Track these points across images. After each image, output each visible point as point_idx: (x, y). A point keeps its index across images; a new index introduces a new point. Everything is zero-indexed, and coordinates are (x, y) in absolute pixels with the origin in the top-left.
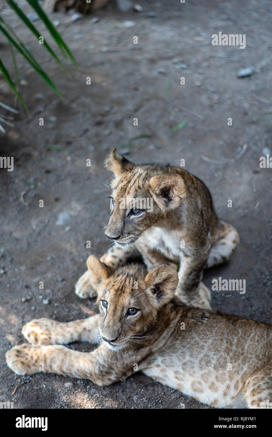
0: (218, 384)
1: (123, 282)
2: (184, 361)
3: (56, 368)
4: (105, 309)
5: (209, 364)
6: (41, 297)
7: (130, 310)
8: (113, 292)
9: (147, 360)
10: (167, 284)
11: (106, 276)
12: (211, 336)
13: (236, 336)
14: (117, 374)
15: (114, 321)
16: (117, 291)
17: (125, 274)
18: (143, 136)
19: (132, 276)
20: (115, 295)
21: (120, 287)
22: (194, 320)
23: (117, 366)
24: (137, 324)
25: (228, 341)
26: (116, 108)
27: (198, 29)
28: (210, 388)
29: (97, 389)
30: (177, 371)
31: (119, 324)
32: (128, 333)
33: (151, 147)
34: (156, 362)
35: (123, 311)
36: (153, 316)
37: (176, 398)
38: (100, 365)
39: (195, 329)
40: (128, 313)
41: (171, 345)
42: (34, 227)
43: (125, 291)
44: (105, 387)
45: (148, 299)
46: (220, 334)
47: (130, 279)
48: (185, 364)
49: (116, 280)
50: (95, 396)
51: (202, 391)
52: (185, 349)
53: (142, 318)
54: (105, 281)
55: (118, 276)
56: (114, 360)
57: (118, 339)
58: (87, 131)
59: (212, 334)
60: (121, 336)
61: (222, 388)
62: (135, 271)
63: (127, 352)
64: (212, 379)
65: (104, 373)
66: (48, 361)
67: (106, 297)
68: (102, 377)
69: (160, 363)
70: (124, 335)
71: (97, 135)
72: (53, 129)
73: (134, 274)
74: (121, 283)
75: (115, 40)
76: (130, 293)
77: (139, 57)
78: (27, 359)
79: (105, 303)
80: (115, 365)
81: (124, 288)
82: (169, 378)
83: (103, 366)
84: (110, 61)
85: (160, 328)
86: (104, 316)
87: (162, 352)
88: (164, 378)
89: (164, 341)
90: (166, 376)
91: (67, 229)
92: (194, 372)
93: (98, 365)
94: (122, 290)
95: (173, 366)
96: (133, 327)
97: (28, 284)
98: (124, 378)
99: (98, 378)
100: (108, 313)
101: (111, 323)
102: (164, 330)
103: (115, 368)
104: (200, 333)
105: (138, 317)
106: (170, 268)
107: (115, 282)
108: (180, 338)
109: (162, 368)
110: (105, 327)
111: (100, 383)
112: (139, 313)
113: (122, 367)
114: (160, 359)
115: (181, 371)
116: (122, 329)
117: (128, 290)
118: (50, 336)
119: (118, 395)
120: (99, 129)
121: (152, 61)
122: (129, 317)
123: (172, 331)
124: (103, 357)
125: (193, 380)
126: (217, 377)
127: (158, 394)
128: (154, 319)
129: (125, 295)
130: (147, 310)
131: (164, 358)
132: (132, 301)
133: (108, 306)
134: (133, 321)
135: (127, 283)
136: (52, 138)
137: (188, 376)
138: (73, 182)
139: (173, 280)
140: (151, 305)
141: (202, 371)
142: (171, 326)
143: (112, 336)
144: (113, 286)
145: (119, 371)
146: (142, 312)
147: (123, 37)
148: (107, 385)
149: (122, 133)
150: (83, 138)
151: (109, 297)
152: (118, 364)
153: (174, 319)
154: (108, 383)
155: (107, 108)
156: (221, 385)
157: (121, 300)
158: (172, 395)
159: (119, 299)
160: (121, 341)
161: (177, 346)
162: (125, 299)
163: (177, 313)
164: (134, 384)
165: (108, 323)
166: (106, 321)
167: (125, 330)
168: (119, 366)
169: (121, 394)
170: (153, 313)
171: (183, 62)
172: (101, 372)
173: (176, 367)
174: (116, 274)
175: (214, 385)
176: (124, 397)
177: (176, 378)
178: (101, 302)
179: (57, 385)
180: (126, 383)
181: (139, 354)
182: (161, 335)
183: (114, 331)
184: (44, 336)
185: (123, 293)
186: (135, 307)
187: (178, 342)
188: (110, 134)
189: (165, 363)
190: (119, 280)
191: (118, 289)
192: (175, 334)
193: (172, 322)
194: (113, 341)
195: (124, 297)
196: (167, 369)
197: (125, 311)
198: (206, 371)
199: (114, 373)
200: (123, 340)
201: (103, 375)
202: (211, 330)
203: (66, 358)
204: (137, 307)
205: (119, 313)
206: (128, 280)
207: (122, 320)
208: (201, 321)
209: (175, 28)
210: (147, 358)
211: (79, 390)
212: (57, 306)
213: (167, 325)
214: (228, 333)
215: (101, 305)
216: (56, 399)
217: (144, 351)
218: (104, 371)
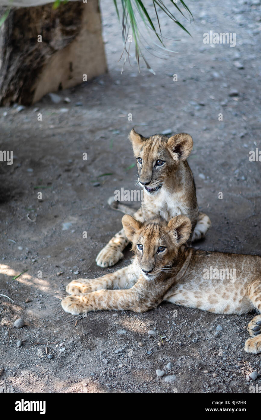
0: (228, 293)
1: (152, 229)
2: (200, 283)
3: (104, 305)
4: (141, 251)
5: (219, 282)
6: (71, 271)
7: (160, 248)
8: (145, 237)
9: (172, 289)
10: (183, 229)
11: (139, 227)
12: (216, 264)
13: (234, 262)
14: (151, 301)
15: (149, 257)
16: (148, 235)
17: (152, 224)
18: (106, 174)
19: (157, 224)
20: (148, 238)
21: (151, 233)
22: (202, 255)
23: (151, 295)
24: (165, 258)
25: (229, 266)
26: (76, 161)
27: (119, 110)
28: (223, 297)
29: (138, 314)
30: (196, 292)
31: (153, 259)
32: (160, 265)
33: (115, 180)
34: (179, 289)
35: (154, 249)
36: (175, 253)
37: (197, 313)
38: (139, 294)
39: (204, 261)
40: (159, 251)
41: (189, 273)
42: (46, 233)
43: (155, 235)
44: (143, 312)
45: (171, 240)
46: (222, 262)
47: (157, 227)
48: (201, 285)
49: (146, 229)
50: (138, 318)
51: (216, 302)
52: (199, 275)
53: (168, 254)
54: (137, 231)
55: (147, 225)
56: (149, 290)
57: (154, 270)
58: (60, 175)
59: (217, 263)
60: (155, 267)
61: (232, 295)
62: (159, 221)
63: (158, 283)
64: (223, 290)
65: (142, 301)
66: (97, 301)
67: (141, 241)
68: (141, 304)
69: (182, 289)
70: (157, 267)
71: (69, 177)
72: (33, 176)
73: (159, 223)
74: (151, 230)
75: (57, 121)
76: (158, 236)
77: (80, 130)
78: (80, 302)
79: (141, 246)
80: (149, 294)
81: (153, 233)
82: (190, 298)
83: (142, 295)
84: (59, 134)
85: (180, 262)
86: (141, 256)
87: (183, 281)
88: (186, 300)
89: (184, 272)
90: (188, 298)
91: (73, 231)
92: (209, 289)
93: (138, 295)
94: (152, 234)
95: (193, 289)
96: (163, 261)
97: (57, 265)
98: (156, 305)
99: (138, 306)
100: (144, 252)
101: (147, 259)
102: (183, 264)
103: (150, 296)
104: (208, 263)
105: (166, 252)
106: (185, 217)
107: (146, 230)
108: (195, 268)
109: (184, 292)
110: (143, 262)
111: (139, 310)
112: (166, 249)
113: (156, 295)
114: (181, 287)
115: (200, 291)
116: (155, 263)
117: (157, 234)
118: (91, 287)
119: (154, 316)
120: (70, 174)
121: (92, 132)
122: (159, 253)
123: (188, 264)
124: (141, 288)
125: (209, 295)
126: (226, 289)
127: (183, 313)
128: (176, 256)
129: (155, 238)
130: (171, 247)
131: (184, 285)
132: (161, 241)
133: (144, 248)
134: (162, 256)
135: (155, 229)
136: (35, 182)
137: (204, 293)
138: (64, 205)
139: (188, 226)
140: (173, 244)
141: (215, 287)
142: (187, 260)
143: (149, 268)
144: (145, 232)
145: (153, 298)
146: (168, 249)
147: (62, 119)
148: (144, 310)
149: (88, 175)
150: (59, 179)
151: (143, 240)
152: (152, 293)
153: (188, 256)
154: (145, 309)
155: (70, 161)
156: (231, 293)
157: (152, 242)
158: (193, 312)
159: (151, 241)
160: (156, 271)
161: (194, 274)
162: (155, 240)
163: (189, 252)
164: (163, 309)
165: (145, 259)
166: (143, 258)
167: (158, 263)
168: (153, 294)
169: (156, 315)
170: (175, 250)
171: (116, 130)
172: (141, 299)
173: (195, 289)
174: (145, 225)
175: (226, 295)
176: (159, 317)
177: (196, 297)
178: (137, 246)
179: (106, 316)
180: (157, 309)
181: (167, 284)
182: (181, 267)
183: (150, 264)
184: (86, 288)
185: (153, 236)
186: (163, 245)
187: (194, 271)
188: (79, 175)
189: (186, 288)
190: (148, 228)
191: (149, 234)
192: (190, 266)
193: (187, 258)
194: (150, 272)
195: (154, 239)
196: (189, 292)
197: (156, 249)
198: (218, 286)
199: (149, 300)
200: (157, 270)
201: (142, 303)
202: (215, 260)
203: (111, 295)
204: (164, 246)
205: (152, 251)
206: (155, 227)
207: (155, 256)
208: (206, 256)
209: (100, 111)
210: (172, 287)
211: (125, 317)
212: (86, 274)
213: (184, 259)
214: (228, 261)
215: (137, 248)
216: (109, 324)
217: (170, 282)
218: (142, 298)
